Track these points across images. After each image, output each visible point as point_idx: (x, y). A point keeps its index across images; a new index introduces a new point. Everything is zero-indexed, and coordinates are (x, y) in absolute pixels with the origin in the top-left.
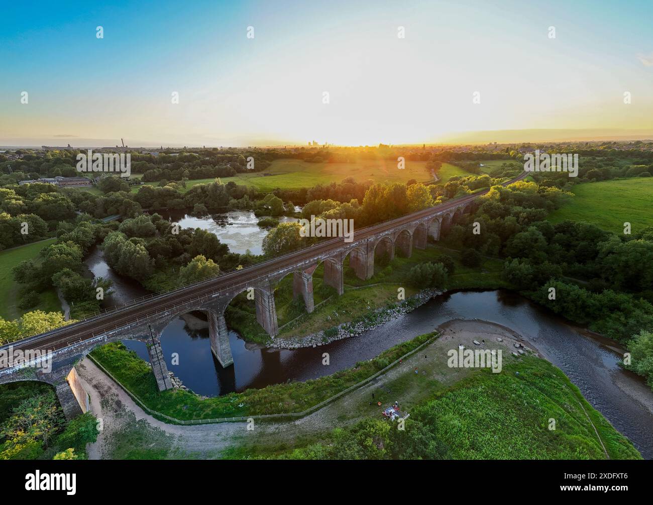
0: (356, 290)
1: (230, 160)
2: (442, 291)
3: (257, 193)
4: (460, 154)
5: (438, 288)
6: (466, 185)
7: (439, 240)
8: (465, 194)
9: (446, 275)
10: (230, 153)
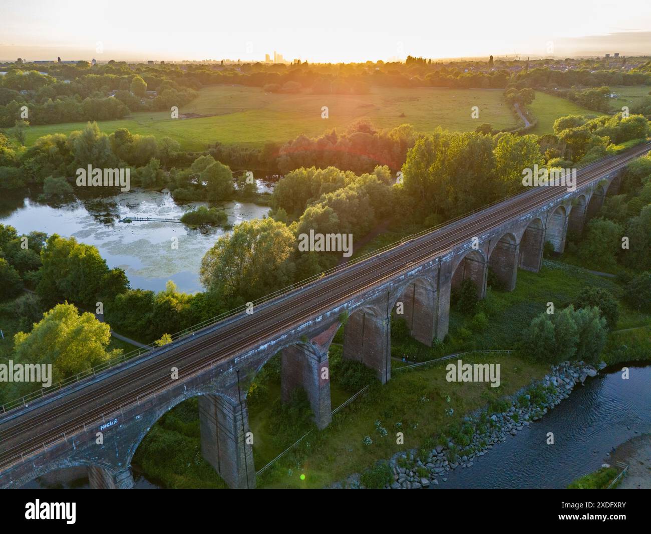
0: (416, 369)
1: (115, 85)
2: (596, 367)
3: (175, 153)
4: (566, 73)
5: (589, 360)
6: (602, 134)
7: (563, 251)
8: (605, 154)
9: (604, 333)
10: (113, 72)
